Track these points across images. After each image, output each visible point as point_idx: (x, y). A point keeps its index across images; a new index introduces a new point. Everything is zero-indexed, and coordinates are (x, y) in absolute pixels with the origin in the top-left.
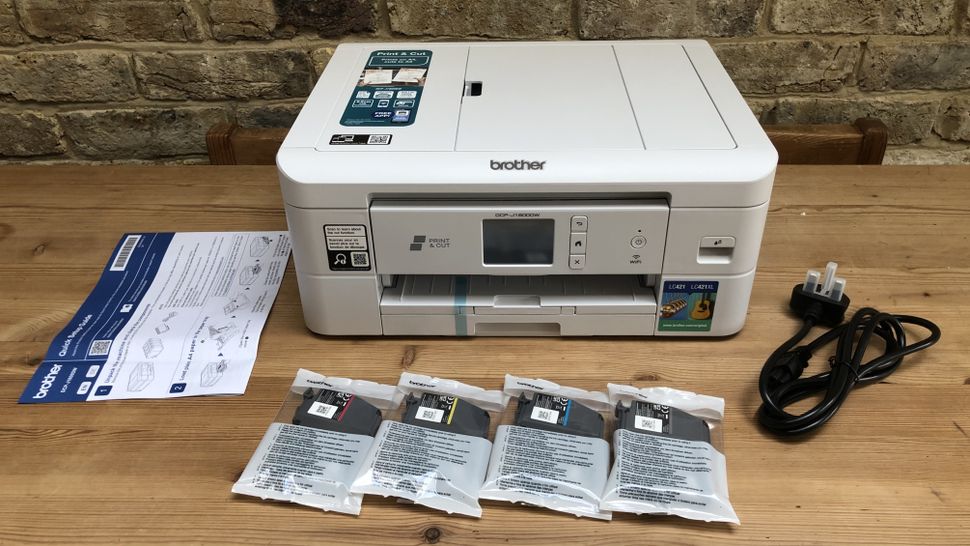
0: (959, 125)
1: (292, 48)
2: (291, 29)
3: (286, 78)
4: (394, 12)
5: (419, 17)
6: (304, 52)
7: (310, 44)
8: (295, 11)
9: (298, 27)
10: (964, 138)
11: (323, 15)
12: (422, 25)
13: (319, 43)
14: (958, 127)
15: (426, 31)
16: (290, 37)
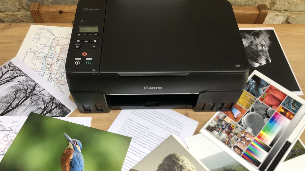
0: (275, 5)
10: (276, 9)
14: (274, 5)
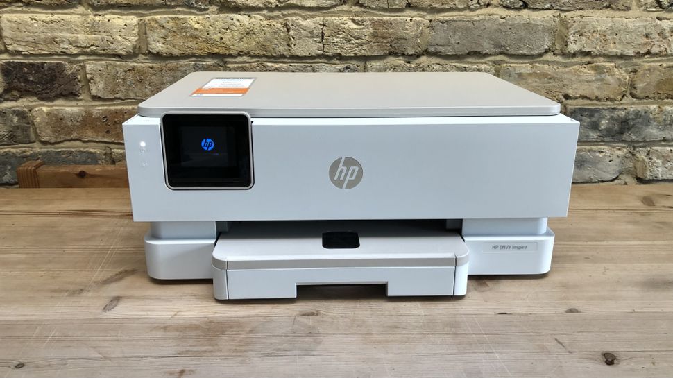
1: (17, 106)
2: (15, 93)
3: (11, 129)
4: (92, 81)
5: (111, 85)
6: (26, 110)
7: (31, 104)
8: (18, 79)
9: (21, 91)
11: (40, 83)
12: (114, 91)
13: (37, 103)
15: (116, 96)
16: (16, 99)
